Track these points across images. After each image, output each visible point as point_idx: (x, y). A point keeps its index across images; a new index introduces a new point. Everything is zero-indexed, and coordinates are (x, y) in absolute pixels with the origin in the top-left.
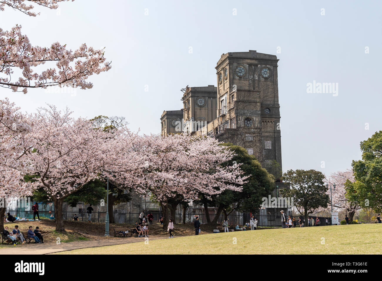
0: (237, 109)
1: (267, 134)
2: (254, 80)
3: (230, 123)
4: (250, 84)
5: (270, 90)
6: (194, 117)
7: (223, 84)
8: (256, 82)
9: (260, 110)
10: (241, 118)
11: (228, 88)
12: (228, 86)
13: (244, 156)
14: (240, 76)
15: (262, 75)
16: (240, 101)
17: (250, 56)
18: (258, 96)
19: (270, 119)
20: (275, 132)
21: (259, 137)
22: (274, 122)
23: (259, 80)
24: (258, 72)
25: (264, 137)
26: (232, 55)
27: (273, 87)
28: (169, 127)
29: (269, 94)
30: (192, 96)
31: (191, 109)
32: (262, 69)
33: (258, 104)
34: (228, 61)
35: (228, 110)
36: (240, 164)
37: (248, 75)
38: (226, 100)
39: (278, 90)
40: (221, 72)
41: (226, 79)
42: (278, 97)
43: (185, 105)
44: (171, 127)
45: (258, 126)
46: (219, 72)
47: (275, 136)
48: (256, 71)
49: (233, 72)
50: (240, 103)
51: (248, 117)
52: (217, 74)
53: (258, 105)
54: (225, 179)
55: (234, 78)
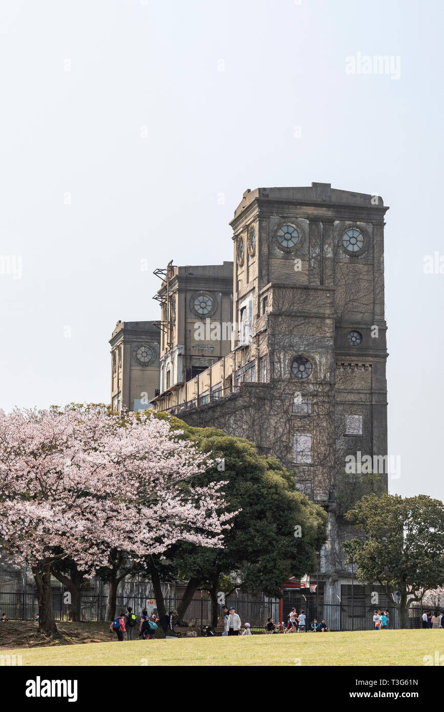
0: (273, 335)
1: (351, 397)
2: (322, 260)
3: (257, 368)
4: (312, 270)
5: (364, 284)
6: (185, 344)
7: (245, 267)
8: (328, 263)
9: (331, 337)
10: (282, 357)
11: (255, 278)
12: (257, 274)
13: (245, 461)
14: (288, 248)
15: (343, 245)
16: (280, 315)
17: (314, 197)
18: (329, 301)
19: (361, 358)
20: (373, 391)
21: (327, 406)
22: (371, 365)
23: (335, 260)
24: (334, 238)
25: (342, 403)
26: (267, 196)
27: (370, 277)
28: (129, 365)
29: (361, 294)
30: (179, 291)
31: (176, 323)
32: (343, 231)
33: (328, 321)
34: (257, 210)
35: (255, 335)
36: (221, 482)
37: (306, 245)
38: (251, 309)
39: (383, 285)
40: (242, 235)
41: (253, 256)
42: (383, 303)
43: (165, 312)
44: (134, 363)
45: (325, 377)
46: (239, 235)
47: (373, 403)
48: (329, 236)
49: (269, 239)
50: (280, 320)
51: (300, 353)
52: (233, 239)
53: (327, 324)
54: (181, 519)
55: (270, 254)
